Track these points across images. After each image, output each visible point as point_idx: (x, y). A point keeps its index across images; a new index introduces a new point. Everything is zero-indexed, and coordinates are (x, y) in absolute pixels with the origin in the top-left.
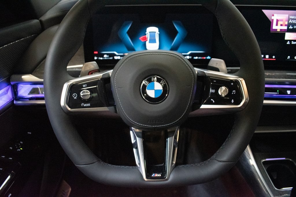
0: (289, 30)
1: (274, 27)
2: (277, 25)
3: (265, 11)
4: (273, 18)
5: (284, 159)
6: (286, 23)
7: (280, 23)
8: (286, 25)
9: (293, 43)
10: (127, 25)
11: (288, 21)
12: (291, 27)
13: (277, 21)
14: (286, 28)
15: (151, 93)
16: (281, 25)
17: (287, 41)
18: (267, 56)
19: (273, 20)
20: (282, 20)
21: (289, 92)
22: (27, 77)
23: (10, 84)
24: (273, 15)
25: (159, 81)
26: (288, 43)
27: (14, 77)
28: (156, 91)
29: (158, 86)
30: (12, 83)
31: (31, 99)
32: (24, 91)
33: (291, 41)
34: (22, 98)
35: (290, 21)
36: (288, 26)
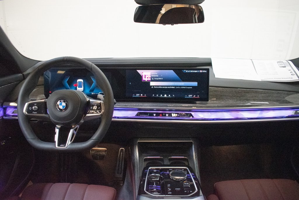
0: (152, 81)
1: (144, 79)
2: (145, 78)
3: (138, 71)
4: (143, 74)
5: (159, 157)
6: (150, 77)
7: (146, 77)
8: (150, 78)
9: (155, 87)
10: (67, 78)
11: (151, 76)
12: (153, 79)
13: (145, 76)
14: (150, 79)
15: (61, 107)
16: (148, 78)
17: (151, 86)
18: (142, 95)
19: (143, 75)
20: (148, 75)
21: (155, 115)
22: (12, 104)
23: (3, 107)
24: (143, 73)
25: (64, 102)
26: (152, 87)
27: (5, 103)
28: (63, 106)
29: (64, 104)
30: (4, 107)
31: (13, 116)
32: (9, 112)
33: (153, 86)
34: (9, 116)
35: (152, 76)
36: (151, 78)
